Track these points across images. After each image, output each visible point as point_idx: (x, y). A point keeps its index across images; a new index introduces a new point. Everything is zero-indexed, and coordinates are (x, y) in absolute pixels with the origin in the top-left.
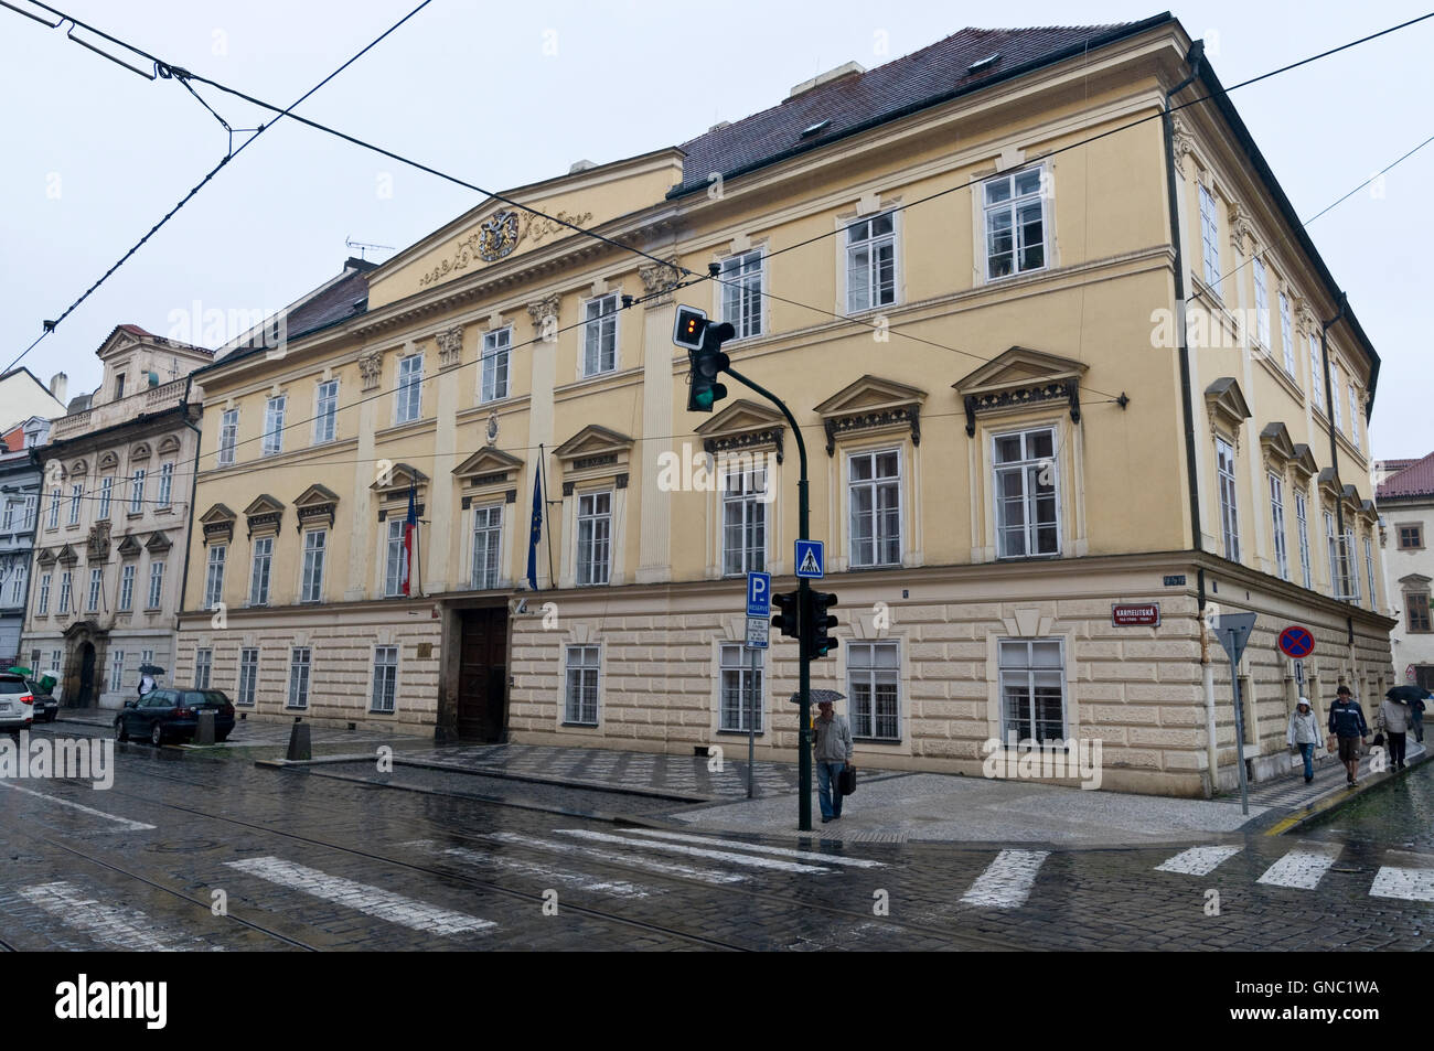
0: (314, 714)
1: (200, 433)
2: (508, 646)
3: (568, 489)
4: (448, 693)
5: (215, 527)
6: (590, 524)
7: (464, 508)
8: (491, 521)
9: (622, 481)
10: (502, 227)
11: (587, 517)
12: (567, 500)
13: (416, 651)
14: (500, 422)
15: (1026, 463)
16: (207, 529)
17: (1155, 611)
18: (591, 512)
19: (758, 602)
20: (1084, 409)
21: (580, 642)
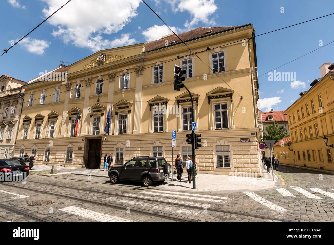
0: (51, 163)
1: (23, 100)
2: (101, 147)
3: (117, 113)
4: (86, 158)
5: (26, 121)
6: (122, 121)
7: (91, 117)
8: (97, 120)
9: (129, 112)
10: (102, 57)
11: (121, 120)
12: (116, 116)
13: (78, 149)
14: (100, 99)
15: (221, 110)
16: (24, 121)
17: (249, 140)
18: (122, 118)
19: (174, 137)
20: (233, 99)
21: (119, 147)
